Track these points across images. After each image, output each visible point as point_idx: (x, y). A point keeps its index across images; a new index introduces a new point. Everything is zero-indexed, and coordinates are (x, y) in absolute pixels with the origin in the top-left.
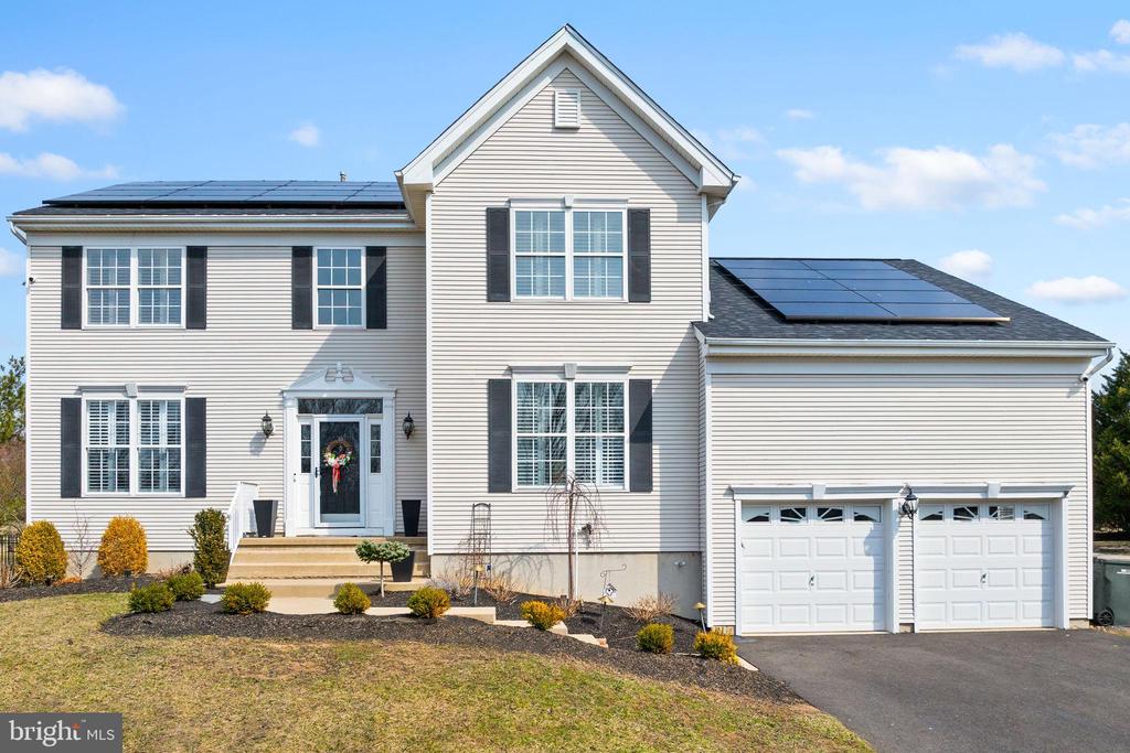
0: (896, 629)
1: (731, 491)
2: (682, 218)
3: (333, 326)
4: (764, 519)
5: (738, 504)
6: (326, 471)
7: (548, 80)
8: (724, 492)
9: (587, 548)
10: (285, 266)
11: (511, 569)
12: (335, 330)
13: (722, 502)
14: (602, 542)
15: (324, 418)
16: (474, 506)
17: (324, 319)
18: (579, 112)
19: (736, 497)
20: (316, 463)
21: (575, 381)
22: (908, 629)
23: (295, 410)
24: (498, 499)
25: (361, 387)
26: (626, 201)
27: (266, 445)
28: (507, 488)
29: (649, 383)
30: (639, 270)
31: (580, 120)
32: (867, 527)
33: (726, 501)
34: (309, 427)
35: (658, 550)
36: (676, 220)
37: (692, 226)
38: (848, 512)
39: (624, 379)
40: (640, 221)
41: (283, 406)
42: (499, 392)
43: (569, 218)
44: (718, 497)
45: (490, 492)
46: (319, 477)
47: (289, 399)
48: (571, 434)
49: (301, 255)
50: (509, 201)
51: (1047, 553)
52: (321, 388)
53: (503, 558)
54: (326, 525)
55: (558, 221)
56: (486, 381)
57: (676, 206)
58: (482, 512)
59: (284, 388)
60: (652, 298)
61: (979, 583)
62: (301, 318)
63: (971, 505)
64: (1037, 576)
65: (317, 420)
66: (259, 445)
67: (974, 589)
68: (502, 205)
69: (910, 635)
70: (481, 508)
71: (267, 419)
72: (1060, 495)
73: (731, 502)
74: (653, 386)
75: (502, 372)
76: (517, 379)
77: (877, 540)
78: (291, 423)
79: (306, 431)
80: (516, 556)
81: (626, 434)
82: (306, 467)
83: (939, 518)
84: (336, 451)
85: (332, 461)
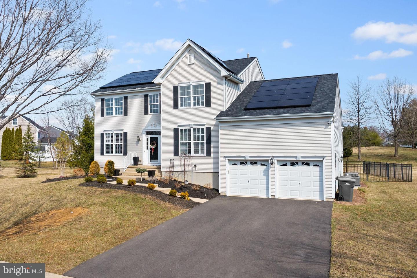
0: (270, 197)
1: (225, 157)
2: (218, 84)
3: (153, 113)
4: (236, 164)
5: (227, 161)
6: (151, 149)
7: (187, 53)
8: (223, 157)
9: (196, 171)
10: (142, 100)
11: (178, 176)
12: (153, 114)
13: (223, 160)
14: (198, 169)
15: (151, 136)
16: (171, 160)
17: (151, 112)
18: (194, 59)
19: (226, 158)
20: (149, 148)
21: (193, 128)
22: (274, 197)
23: (145, 135)
24: (176, 158)
25: (158, 128)
26: (205, 81)
27: (139, 143)
28: (178, 155)
29: (210, 128)
30: (208, 99)
31: (194, 61)
32: (265, 167)
33: (224, 160)
34: (148, 138)
35: (212, 172)
36: (217, 84)
37: (221, 86)
38: (259, 163)
39: (204, 127)
40: (208, 85)
41: (142, 134)
42: (176, 131)
43: (191, 87)
44: (222, 158)
45: (174, 156)
46: (150, 151)
47: (144, 132)
48: (192, 142)
49: (146, 96)
50: (178, 84)
51: (321, 177)
52: (150, 129)
53: (177, 173)
54: (151, 162)
55: (189, 87)
56: (173, 129)
57: (217, 81)
58: (172, 161)
59: (143, 129)
60: (211, 106)
61: (298, 185)
62: (146, 112)
63: (296, 162)
64: (318, 184)
65: (149, 136)
66: (137, 143)
67: (297, 187)
68: (177, 85)
69: (274, 199)
70: (172, 160)
71: (138, 137)
72: (322, 159)
73: (225, 160)
74: (212, 129)
75: (177, 126)
76: (180, 128)
77: (267, 171)
78: (144, 138)
80: (180, 172)
81: (205, 141)
82: (147, 149)
83: (286, 165)
84: (153, 144)
85: (152, 147)
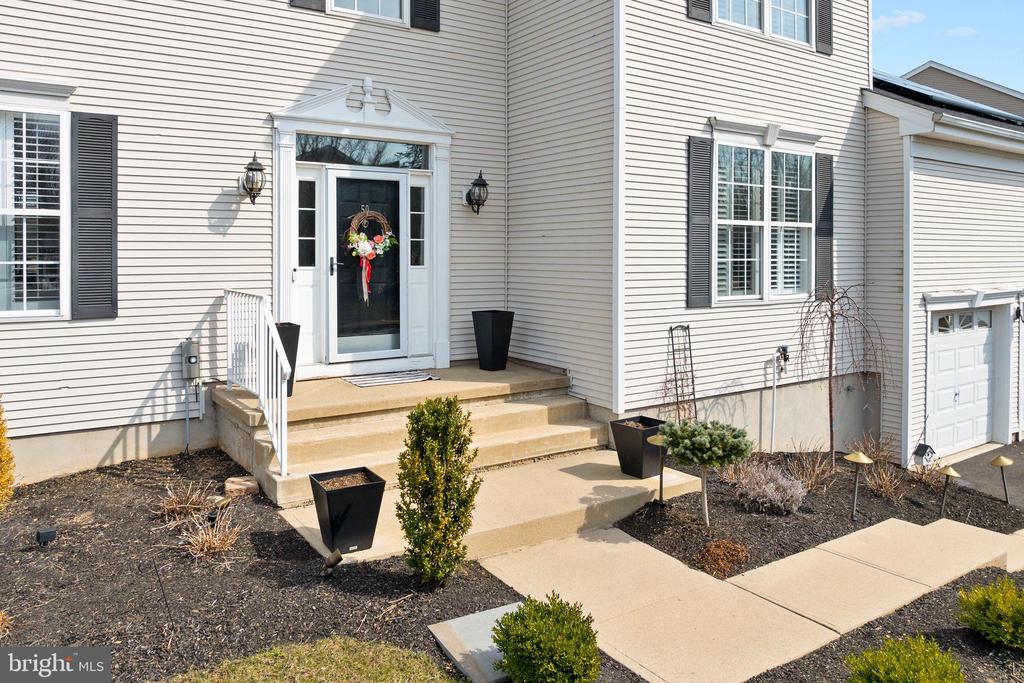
1: (925, 301)
3: (358, 14)
5: (929, 316)
6: (349, 264)
8: (919, 302)
12: (360, 22)
13: (918, 313)
15: (346, 171)
16: (671, 330)
19: (929, 308)
21: (772, 149)
23: (293, 152)
24: (695, 317)
25: (403, 124)
27: (240, 215)
28: (706, 303)
29: (831, 160)
33: (921, 313)
34: (315, 186)
38: (975, 318)
39: (812, 153)
41: (272, 144)
44: (916, 309)
45: (688, 307)
46: (335, 273)
47: (286, 133)
48: (767, 223)
54: (348, 357)
56: (685, 139)
59: (275, 111)
66: (227, 214)
70: (678, 331)
71: (253, 167)
73: (924, 313)
74: (834, 165)
75: (701, 127)
76: (719, 140)
77: (990, 347)
78: (287, 177)
79: (307, 192)
80: (711, 400)
81: (813, 225)
82: (307, 256)
85: (362, 246)
